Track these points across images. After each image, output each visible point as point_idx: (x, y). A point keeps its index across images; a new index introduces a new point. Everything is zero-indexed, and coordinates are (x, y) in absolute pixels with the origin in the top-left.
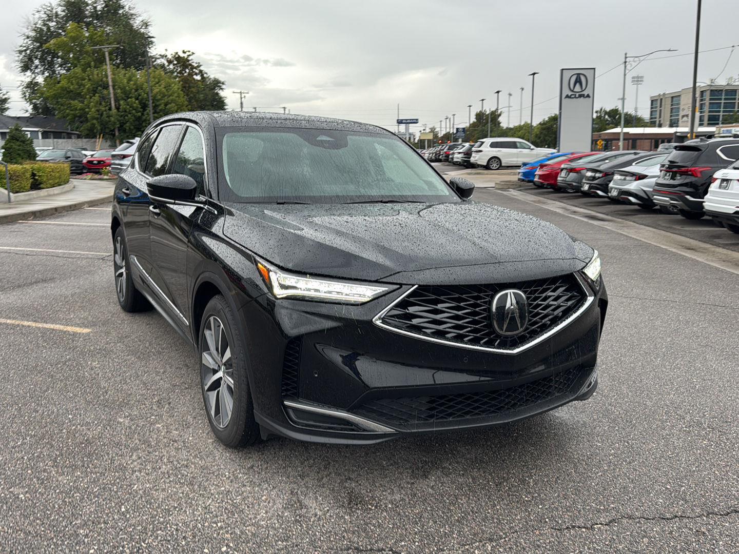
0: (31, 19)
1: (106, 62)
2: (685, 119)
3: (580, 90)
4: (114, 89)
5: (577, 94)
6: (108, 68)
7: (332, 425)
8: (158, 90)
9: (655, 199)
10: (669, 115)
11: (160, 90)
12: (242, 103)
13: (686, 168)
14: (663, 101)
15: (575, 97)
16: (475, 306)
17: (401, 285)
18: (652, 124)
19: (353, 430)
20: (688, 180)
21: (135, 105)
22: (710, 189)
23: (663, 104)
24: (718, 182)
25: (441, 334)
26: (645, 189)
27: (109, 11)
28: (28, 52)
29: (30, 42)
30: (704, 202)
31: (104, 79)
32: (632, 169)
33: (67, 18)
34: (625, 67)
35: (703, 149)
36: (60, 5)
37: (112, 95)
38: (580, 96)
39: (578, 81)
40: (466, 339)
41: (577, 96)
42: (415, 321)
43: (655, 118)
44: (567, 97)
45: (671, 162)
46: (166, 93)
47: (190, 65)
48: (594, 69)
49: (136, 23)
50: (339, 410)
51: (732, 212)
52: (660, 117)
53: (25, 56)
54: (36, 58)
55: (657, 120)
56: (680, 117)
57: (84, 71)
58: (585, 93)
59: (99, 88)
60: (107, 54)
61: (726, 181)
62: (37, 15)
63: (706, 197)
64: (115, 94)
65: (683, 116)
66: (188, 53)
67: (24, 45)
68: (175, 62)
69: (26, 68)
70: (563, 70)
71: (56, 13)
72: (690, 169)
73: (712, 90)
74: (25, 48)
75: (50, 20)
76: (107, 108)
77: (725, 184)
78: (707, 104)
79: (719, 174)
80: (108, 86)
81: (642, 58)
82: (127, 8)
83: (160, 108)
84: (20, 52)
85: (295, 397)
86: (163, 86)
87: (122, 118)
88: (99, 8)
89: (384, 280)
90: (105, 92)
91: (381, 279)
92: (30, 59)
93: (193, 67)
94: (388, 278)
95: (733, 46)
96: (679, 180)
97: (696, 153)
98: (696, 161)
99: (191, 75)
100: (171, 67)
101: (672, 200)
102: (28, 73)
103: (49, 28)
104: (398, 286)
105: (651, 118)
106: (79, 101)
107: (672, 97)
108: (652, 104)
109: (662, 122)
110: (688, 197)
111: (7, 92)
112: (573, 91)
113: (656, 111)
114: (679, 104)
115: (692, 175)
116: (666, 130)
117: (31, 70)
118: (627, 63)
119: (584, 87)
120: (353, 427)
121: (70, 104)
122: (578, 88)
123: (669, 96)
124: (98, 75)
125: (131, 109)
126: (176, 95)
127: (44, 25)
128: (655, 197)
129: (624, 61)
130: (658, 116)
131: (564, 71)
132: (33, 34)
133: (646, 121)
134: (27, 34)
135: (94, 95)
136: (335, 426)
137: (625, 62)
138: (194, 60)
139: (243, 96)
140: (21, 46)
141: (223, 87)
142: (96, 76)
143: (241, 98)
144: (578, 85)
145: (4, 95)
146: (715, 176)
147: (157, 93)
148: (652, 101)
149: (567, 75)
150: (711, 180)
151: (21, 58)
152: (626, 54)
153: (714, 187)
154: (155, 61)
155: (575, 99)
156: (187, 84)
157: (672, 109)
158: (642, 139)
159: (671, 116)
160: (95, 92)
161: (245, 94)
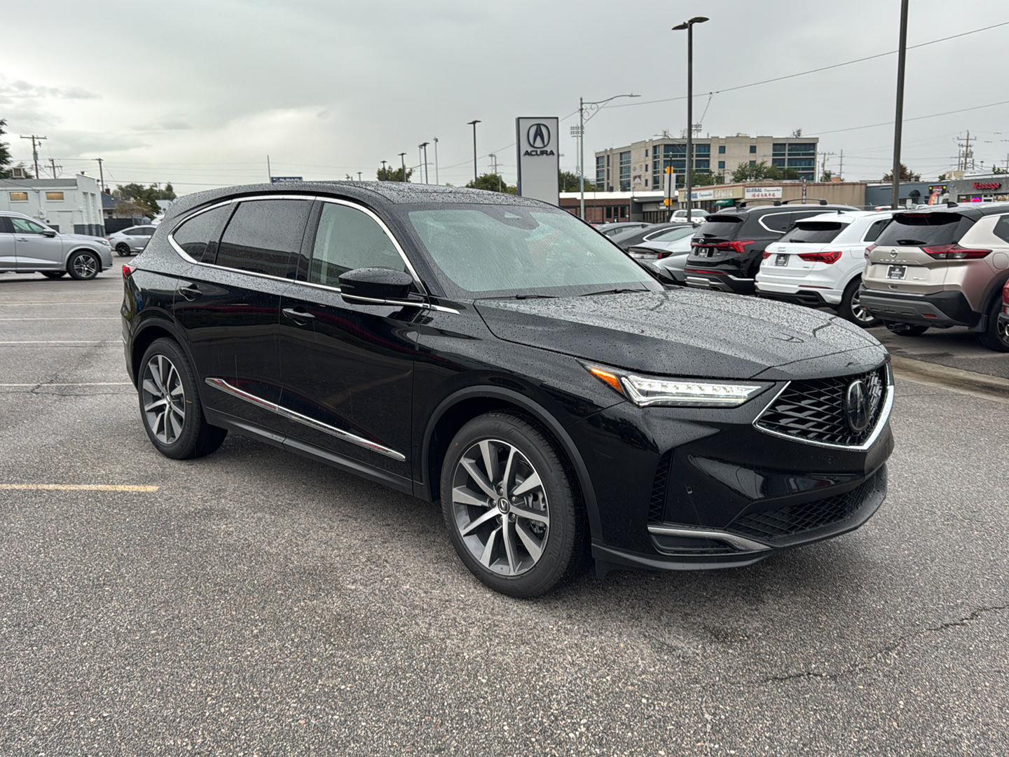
2: (638, 180)
3: (542, 146)
5: (539, 151)
7: (705, 549)
9: (689, 281)
10: (619, 175)
12: (35, 154)
13: (727, 243)
14: (610, 158)
15: (537, 154)
16: (832, 400)
17: (775, 381)
18: (599, 187)
19: (728, 552)
20: (731, 256)
22: (761, 266)
23: (611, 161)
24: (772, 258)
25: (804, 433)
26: (670, 268)
30: (755, 281)
32: (648, 244)
34: (582, 115)
35: (744, 220)
38: (542, 153)
39: (539, 133)
40: (825, 438)
41: (539, 153)
42: (783, 422)
43: (603, 180)
44: (527, 153)
45: (706, 235)
48: (557, 118)
50: (716, 530)
51: (794, 292)
52: (608, 179)
55: (605, 182)
56: (632, 179)
58: (548, 149)
61: (785, 256)
63: (757, 275)
65: (635, 178)
70: (519, 118)
72: (731, 243)
73: (665, 145)
77: (782, 259)
78: (662, 162)
79: (773, 248)
81: (600, 105)
85: (658, 521)
89: (757, 377)
91: (754, 376)
94: (761, 374)
95: (711, 93)
96: (718, 257)
97: (735, 224)
98: (736, 233)
101: (711, 281)
104: (773, 383)
105: (598, 180)
107: (621, 154)
108: (598, 163)
109: (611, 185)
110: (731, 276)
112: (533, 146)
113: (603, 171)
114: (629, 162)
115: (735, 250)
116: (618, 195)
118: (583, 111)
119: (546, 143)
120: (728, 548)
122: (538, 143)
123: (617, 152)
128: (688, 278)
129: (580, 108)
130: (606, 178)
131: (521, 120)
133: (592, 184)
136: (708, 549)
137: (582, 110)
139: (36, 143)
141: (4, 129)
143: (34, 145)
144: (538, 138)
146: (768, 250)
148: (598, 158)
149: (525, 125)
150: (762, 255)
152: (581, 99)
153: (766, 264)
155: (536, 157)
157: (621, 168)
158: (593, 206)
159: (621, 177)
161: (40, 140)
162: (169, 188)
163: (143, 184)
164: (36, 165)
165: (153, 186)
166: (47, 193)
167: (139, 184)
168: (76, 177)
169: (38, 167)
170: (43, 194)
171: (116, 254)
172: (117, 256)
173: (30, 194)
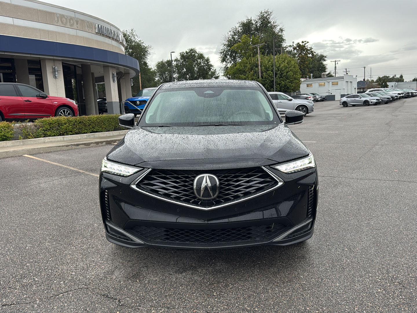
0: (227, 35)
1: (258, 53)
4: (261, 67)
6: (259, 56)
8: (283, 65)
11: (285, 65)
12: (335, 67)
21: (271, 74)
27: (263, 26)
28: (225, 52)
29: (225, 48)
31: (257, 62)
33: (243, 32)
36: (240, 27)
37: (260, 71)
46: (288, 66)
47: (306, 49)
49: (277, 30)
53: (223, 55)
54: (228, 55)
57: (247, 59)
59: (254, 67)
60: (258, 49)
62: (230, 33)
64: (261, 69)
66: (305, 43)
67: (223, 49)
68: (298, 48)
69: (223, 60)
71: (238, 30)
74: (223, 51)
75: (236, 35)
76: (257, 77)
80: (258, 66)
82: (272, 23)
83: (284, 74)
84: (221, 53)
86: (286, 63)
87: (264, 82)
88: (258, 25)
90: (257, 69)
91: (137, 164)
92: (226, 56)
93: (307, 50)
99: (306, 54)
100: (295, 51)
102: (224, 63)
103: (234, 39)
104: (143, 169)
106: (244, 75)
111: (219, 73)
117: (226, 61)
121: (240, 76)
124: (254, 61)
125: (269, 77)
126: (293, 67)
127: (233, 38)
132: (227, 43)
134: (224, 43)
135: (251, 71)
138: (308, 46)
140: (222, 50)
141: (326, 59)
142: (253, 61)
143: (335, 64)
145: (217, 74)
147: (283, 67)
151: (221, 56)
154: (286, 49)
156: (303, 60)
160: (252, 69)
161: (338, 62)
162: (401, 77)
163: (389, 76)
164: (335, 72)
165: (394, 76)
166: (332, 82)
167: (388, 76)
168: (343, 75)
169: (336, 72)
170: (331, 83)
171: (342, 106)
172: (342, 107)
173: (326, 83)
